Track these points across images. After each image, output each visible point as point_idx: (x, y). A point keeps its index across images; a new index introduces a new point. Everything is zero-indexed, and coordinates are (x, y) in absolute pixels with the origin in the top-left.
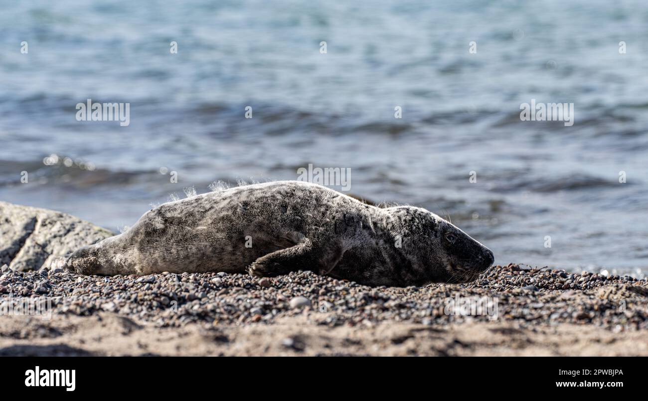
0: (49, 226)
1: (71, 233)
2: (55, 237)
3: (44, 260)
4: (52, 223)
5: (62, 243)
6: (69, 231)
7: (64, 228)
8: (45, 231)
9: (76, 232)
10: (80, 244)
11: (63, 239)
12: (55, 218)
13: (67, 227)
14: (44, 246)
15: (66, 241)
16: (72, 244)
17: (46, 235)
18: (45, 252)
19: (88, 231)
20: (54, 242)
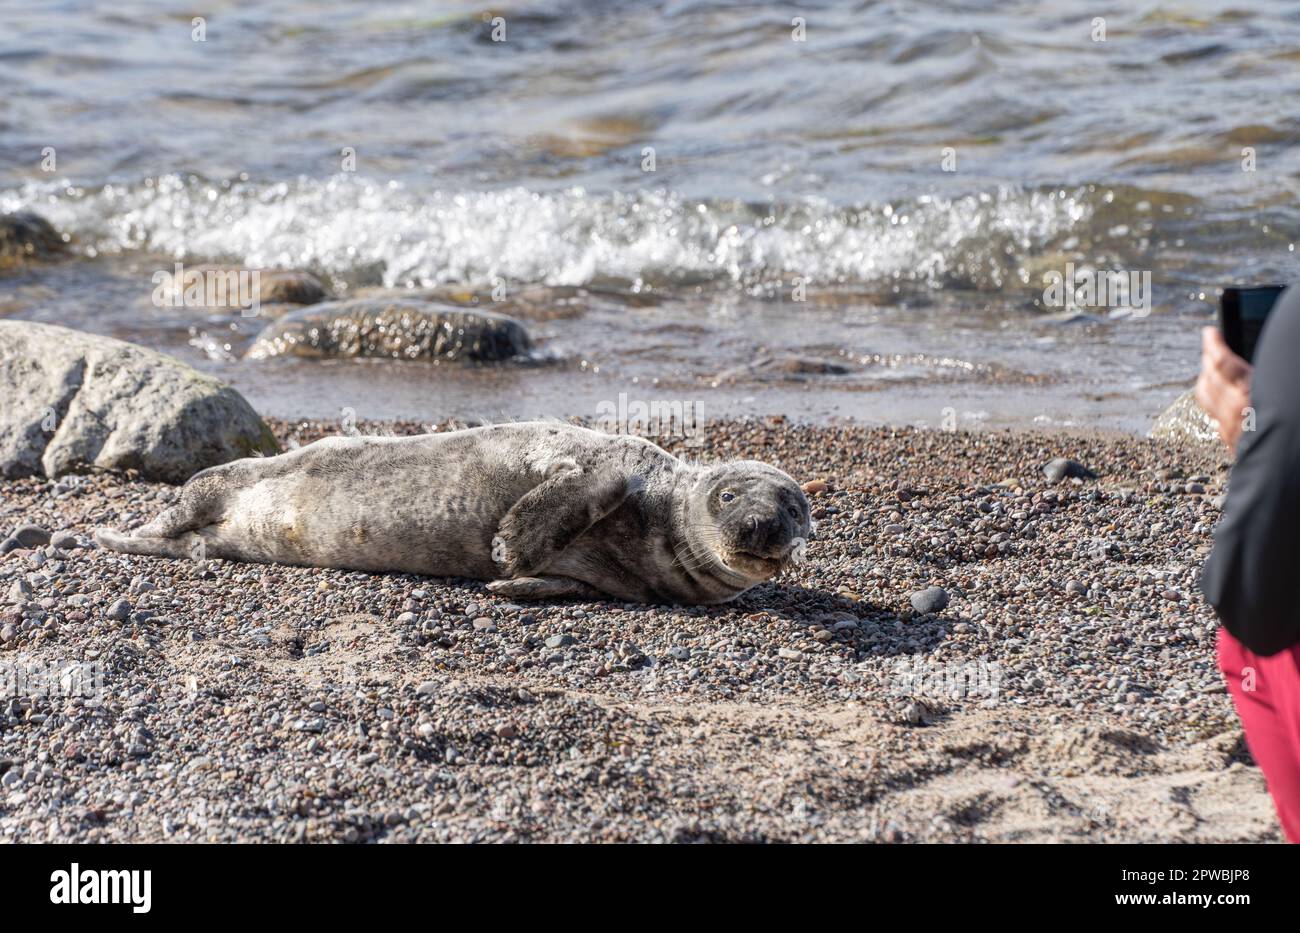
0: (108, 376)
1: (146, 390)
2: (119, 397)
3: (103, 441)
4: (113, 370)
5: (131, 409)
6: (141, 385)
7: (134, 379)
8: (101, 385)
9: (154, 387)
10: (162, 409)
11: (133, 400)
12: (116, 361)
13: (139, 378)
14: (100, 416)
15: (138, 405)
16: (148, 411)
17: (103, 395)
18: (103, 426)
19: (174, 384)
20: (118, 407)
